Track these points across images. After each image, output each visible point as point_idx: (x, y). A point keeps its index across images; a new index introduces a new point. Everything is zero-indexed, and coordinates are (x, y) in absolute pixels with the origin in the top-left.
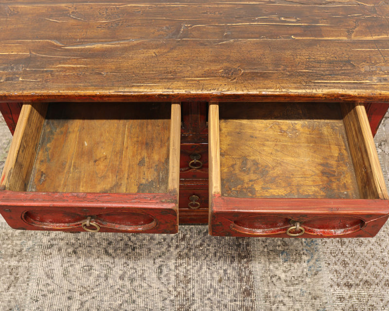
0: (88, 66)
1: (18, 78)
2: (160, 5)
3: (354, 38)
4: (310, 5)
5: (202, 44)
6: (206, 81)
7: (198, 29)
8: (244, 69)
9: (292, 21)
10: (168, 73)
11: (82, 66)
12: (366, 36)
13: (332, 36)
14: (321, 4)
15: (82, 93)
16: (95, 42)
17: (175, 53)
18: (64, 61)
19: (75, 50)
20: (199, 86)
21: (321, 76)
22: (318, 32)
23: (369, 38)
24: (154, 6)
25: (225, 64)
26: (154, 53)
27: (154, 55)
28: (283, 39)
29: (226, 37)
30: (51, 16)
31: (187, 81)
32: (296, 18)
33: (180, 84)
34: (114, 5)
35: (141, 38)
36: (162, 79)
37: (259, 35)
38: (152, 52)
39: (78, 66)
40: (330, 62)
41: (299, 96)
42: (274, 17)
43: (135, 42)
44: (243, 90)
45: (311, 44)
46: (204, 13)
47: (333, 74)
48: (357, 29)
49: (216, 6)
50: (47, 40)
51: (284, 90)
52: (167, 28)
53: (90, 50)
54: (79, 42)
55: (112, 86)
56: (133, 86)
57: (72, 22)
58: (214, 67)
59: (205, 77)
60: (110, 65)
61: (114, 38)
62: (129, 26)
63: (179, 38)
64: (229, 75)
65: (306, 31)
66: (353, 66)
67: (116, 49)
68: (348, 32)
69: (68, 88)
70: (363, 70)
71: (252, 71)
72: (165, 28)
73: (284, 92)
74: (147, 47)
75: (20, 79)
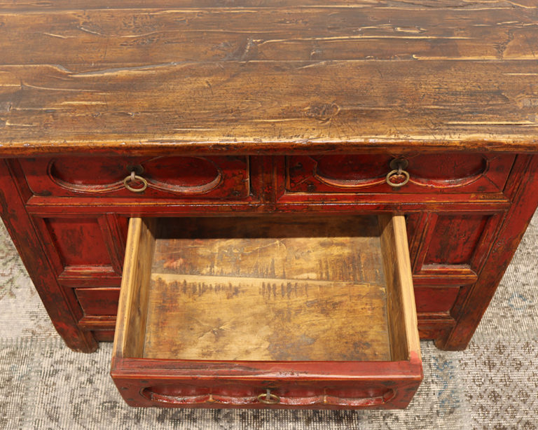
0: (108, 103)
1: (4, 122)
2: (215, 10)
3: (506, 57)
4: (441, 9)
5: (278, 69)
6: (284, 124)
7: (273, 46)
8: (342, 106)
9: (413, 33)
10: (227, 112)
11: (99, 103)
12: (525, 54)
13: (474, 55)
14: (456, 7)
15: (99, 143)
16: (118, 68)
17: (238, 83)
18: (72, 96)
19: (89, 79)
20: (274, 131)
21: (458, 115)
22: (452, 48)
23: (529, 57)
24: (205, 12)
25: (313, 99)
26: (207, 82)
27: (206, 85)
28: (399, 60)
29: (314, 57)
30: (52, 29)
31: (257, 124)
32: (419, 29)
33: (245, 128)
34: (146, 12)
35: (187, 60)
36: (219, 121)
37: (364, 54)
38: (203, 81)
39: (94, 103)
40: (471, 94)
41: (424, 146)
42: (386, 26)
43: (178, 67)
44: (340, 137)
45: (442, 67)
46: (281, 22)
47: (475, 112)
48: (511, 43)
49: (299, 11)
50: (47, 65)
51: (401, 136)
52: (226, 45)
53: (110, 79)
54: (94, 67)
55: (145, 133)
56: (176, 132)
57: (83, 37)
58: (296, 103)
59: (284, 118)
60: (142, 101)
61: (146, 60)
62: (169, 42)
63: (244, 60)
64: (319, 114)
65: (435, 47)
66: (506, 99)
67: (149, 78)
68: (498, 48)
69: (79, 137)
70: (520, 105)
71: (354, 108)
72: (222, 45)
73: (402, 139)
74: (195, 74)
75: (7, 124)
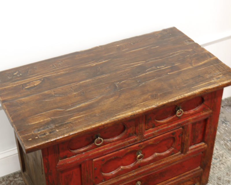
0: (87, 114)
1: (55, 130)
2: (96, 78)
3: (194, 66)
4: (165, 58)
5: (131, 89)
6: (146, 103)
7: (124, 83)
8: (159, 93)
9: (163, 67)
10: (127, 105)
11: (83, 115)
12: (199, 63)
13: (185, 68)
14: (169, 56)
15: (94, 126)
16: (81, 103)
17: (123, 96)
18: (72, 116)
19: (73, 110)
20: (145, 106)
21: (193, 85)
22: (177, 68)
23: (200, 64)
24: (93, 79)
25: (149, 94)
26: (113, 99)
27: (113, 100)
28: (165, 76)
29: (140, 82)
30: (45, 99)
31: (138, 106)
32: (164, 65)
33: (136, 108)
34: (73, 85)
35: (101, 95)
36: (126, 108)
37: (153, 77)
38: (112, 99)
39: (82, 116)
40: (192, 78)
41: (189, 97)
42: (154, 67)
43: (100, 98)
44: (165, 101)
45: (179, 74)
46: (120, 76)
47: (197, 83)
48: (193, 61)
49: (123, 71)
50: (54, 110)
51: (182, 96)
52: (109, 87)
53: (80, 108)
54: (71, 106)
55: (106, 119)
56: (116, 116)
57: (58, 98)
58: (145, 97)
59: (145, 102)
60: (97, 111)
61: (87, 99)
62: (90, 91)
63: (119, 90)
64: (154, 97)
65: (173, 68)
66: (202, 77)
67: (93, 103)
68: (190, 64)
69: (86, 127)
70: (208, 77)
71: (163, 92)
72: (108, 88)
74: (107, 98)
75: (57, 130)
